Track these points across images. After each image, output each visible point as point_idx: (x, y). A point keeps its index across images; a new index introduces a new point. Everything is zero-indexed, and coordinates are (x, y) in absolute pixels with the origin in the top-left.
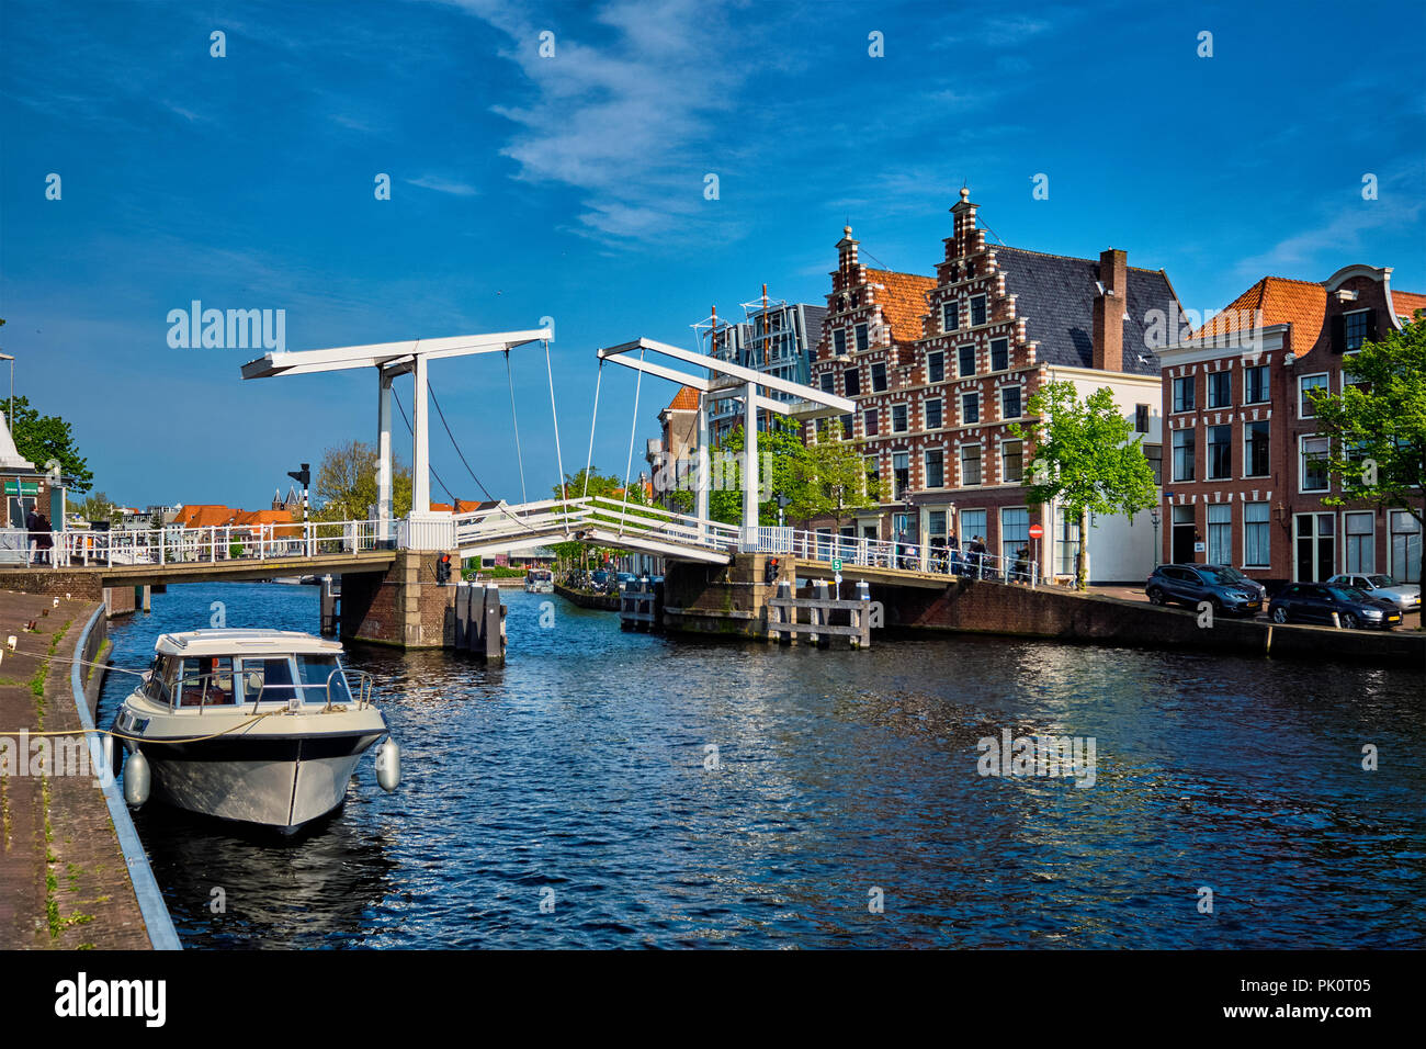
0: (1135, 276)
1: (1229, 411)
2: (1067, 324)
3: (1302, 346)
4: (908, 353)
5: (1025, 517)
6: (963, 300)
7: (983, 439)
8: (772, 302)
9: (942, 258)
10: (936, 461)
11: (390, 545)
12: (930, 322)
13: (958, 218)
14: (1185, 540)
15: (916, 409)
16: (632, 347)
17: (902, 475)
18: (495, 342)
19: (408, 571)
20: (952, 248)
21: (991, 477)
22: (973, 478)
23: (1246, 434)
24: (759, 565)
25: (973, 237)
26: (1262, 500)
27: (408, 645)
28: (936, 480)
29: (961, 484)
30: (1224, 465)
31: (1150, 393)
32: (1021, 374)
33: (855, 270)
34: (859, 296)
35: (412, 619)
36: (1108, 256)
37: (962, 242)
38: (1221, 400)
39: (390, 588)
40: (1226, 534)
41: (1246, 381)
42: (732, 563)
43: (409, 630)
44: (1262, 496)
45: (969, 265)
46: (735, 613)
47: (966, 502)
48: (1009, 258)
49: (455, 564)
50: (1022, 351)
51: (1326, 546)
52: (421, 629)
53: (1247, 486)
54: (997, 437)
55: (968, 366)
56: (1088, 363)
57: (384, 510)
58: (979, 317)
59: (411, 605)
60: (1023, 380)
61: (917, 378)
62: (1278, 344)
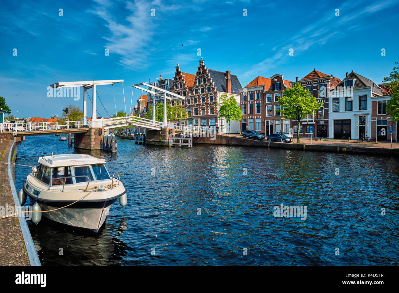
0: (232, 76)
1: (253, 101)
2: (220, 84)
3: (266, 90)
4: (190, 89)
5: (214, 121)
6: (202, 79)
7: (206, 106)
8: (162, 78)
9: (197, 70)
10: (196, 110)
11: (86, 126)
12: (195, 83)
13: (200, 63)
14: (244, 125)
15: (192, 100)
16: (141, 84)
17: (189, 112)
18: (110, 82)
19: (92, 133)
20: (199, 69)
21: (207, 113)
22: (204, 113)
23: (256, 105)
24: (167, 130)
25: (203, 67)
26: (259, 118)
27: (92, 149)
28: (196, 113)
29: (201, 114)
30: (252, 111)
31: (237, 98)
32: (213, 93)
33: (180, 73)
34: (180, 77)
35: (93, 143)
36: (227, 72)
37: (201, 67)
38: (251, 99)
39: (87, 136)
40: (252, 124)
41: (256, 95)
42: (162, 130)
43: (92, 146)
44: (259, 117)
45: (203, 72)
46: (162, 141)
47: (202, 118)
48: (210, 71)
49: (103, 131)
50: (213, 89)
51: (272, 127)
52: (95, 145)
53: (256, 115)
54: (209, 105)
55: (203, 92)
56: (225, 91)
57: (85, 119)
58: (205, 82)
59: (93, 140)
60: (214, 94)
61: (192, 93)
62: (262, 89)
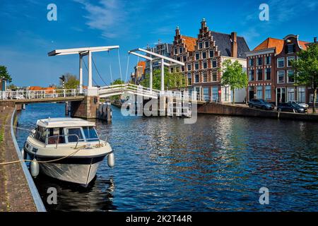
0: (238, 38)
1: (262, 66)
2: (225, 48)
3: (278, 53)
4: (191, 54)
5: (217, 89)
6: (203, 42)
7: (208, 72)
8: (161, 43)
9: (199, 33)
10: (197, 76)
11: (82, 95)
12: (196, 47)
13: (202, 25)
14: (252, 94)
15: (193, 66)
16: (136, 50)
17: (190, 79)
18: (105, 48)
19: (88, 101)
20: (201, 31)
21: (210, 80)
22: (205, 80)
23: (266, 71)
25: (206, 29)
26: (269, 85)
27: (87, 117)
28: (197, 81)
29: (203, 82)
30: (260, 77)
31: (244, 63)
32: (216, 58)
33: (179, 36)
34: (180, 41)
35: (88, 111)
36: (233, 34)
37: (203, 30)
38: (260, 64)
39: (83, 104)
40: (261, 92)
41: (266, 59)
42: (158, 98)
43: (88, 114)
45: (205, 35)
47: (204, 85)
48: (213, 33)
49: (98, 99)
50: (216, 53)
51: (284, 95)
52: (90, 113)
53: (266, 82)
54: (211, 72)
55: (204, 56)
56: (230, 56)
57: (81, 86)
58: (207, 46)
59: (88, 108)
61: (193, 58)
62: (273, 51)
